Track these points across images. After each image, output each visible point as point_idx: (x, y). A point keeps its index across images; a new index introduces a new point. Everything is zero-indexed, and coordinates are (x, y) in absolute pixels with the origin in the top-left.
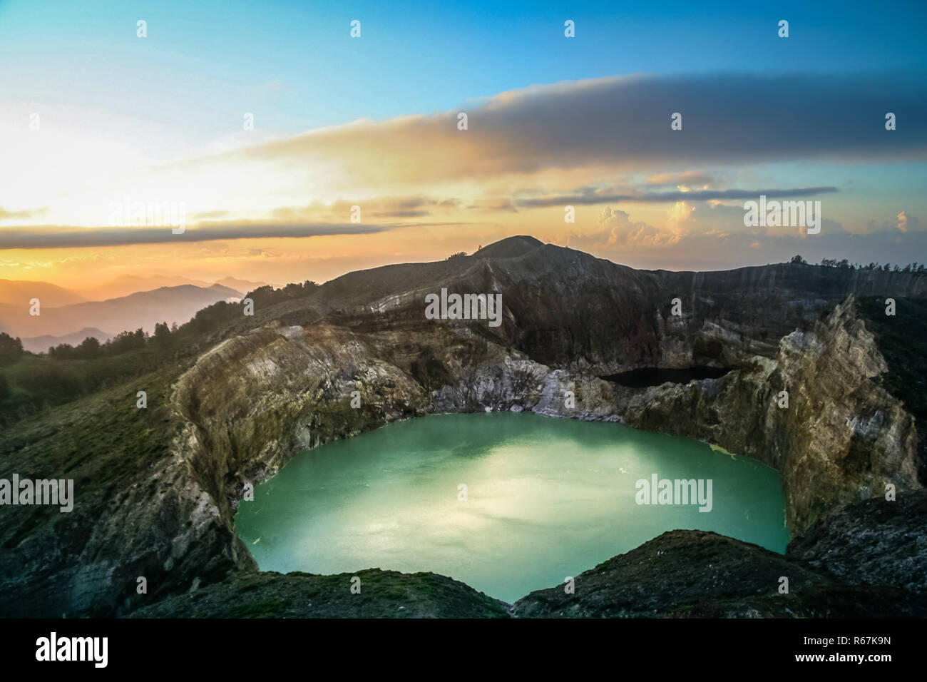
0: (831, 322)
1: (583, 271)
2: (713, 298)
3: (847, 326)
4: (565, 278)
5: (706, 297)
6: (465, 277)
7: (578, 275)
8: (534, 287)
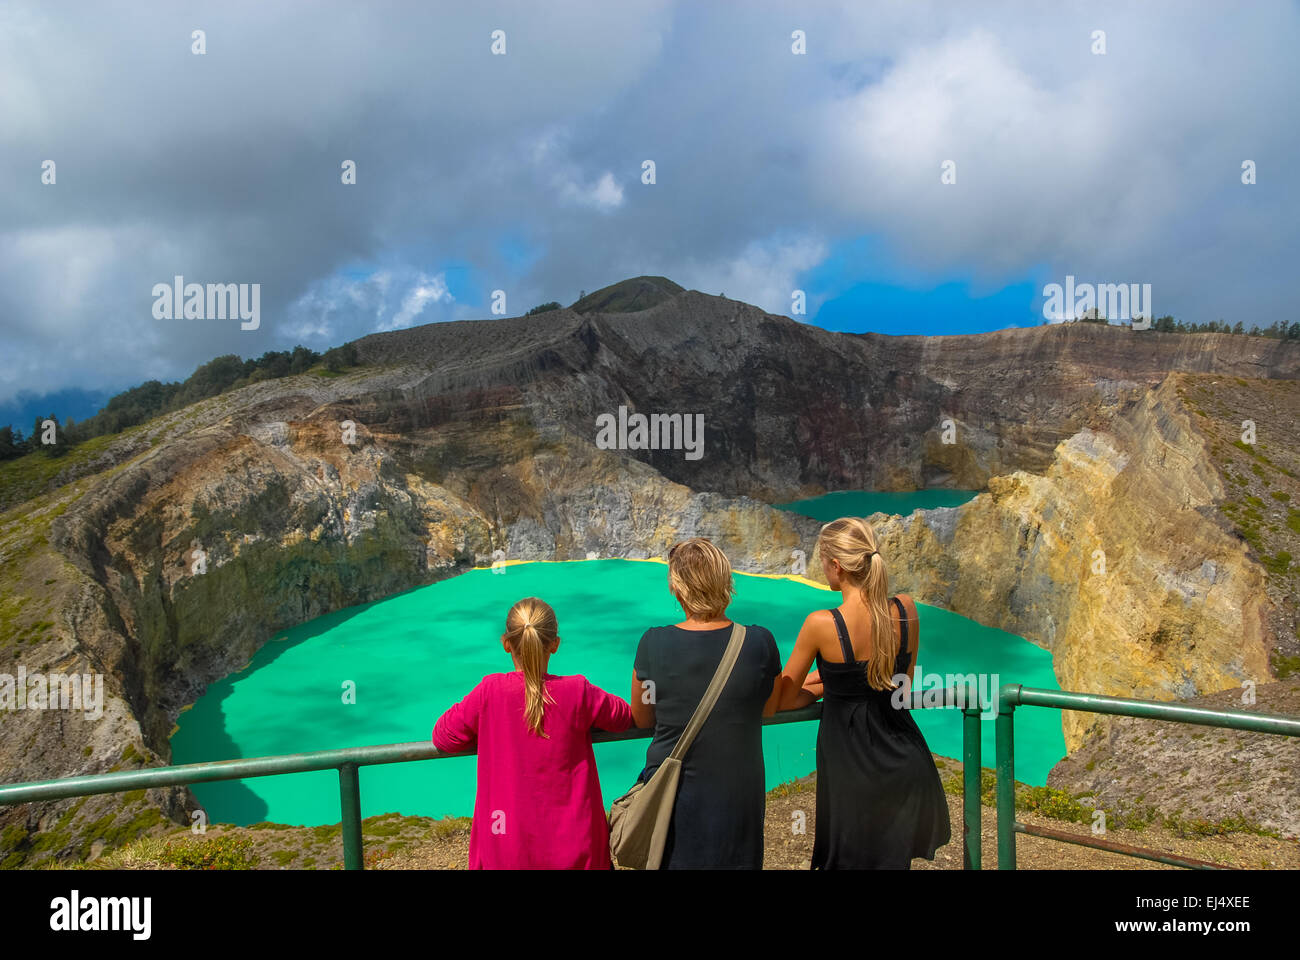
0: (1139, 418)
1: (746, 334)
2: (954, 377)
3: (1163, 425)
4: (718, 347)
5: (943, 375)
6: (556, 343)
7: (739, 341)
8: (668, 359)
